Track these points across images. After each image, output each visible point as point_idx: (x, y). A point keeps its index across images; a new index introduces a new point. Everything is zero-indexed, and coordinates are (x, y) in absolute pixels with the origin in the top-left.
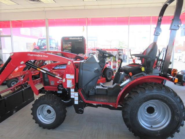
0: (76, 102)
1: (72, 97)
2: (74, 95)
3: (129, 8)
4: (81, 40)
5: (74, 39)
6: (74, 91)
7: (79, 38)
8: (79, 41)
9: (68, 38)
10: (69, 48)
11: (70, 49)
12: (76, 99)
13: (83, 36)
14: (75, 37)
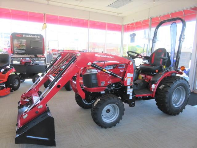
0: (131, 98)
1: (128, 93)
2: (130, 91)
3: (89, 12)
4: (39, 38)
5: (29, 36)
6: (130, 88)
7: (36, 37)
8: (36, 39)
9: (21, 35)
10: (22, 47)
11: (24, 48)
12: (131, 94)
13: (41, 35)
14: (31, 35)
